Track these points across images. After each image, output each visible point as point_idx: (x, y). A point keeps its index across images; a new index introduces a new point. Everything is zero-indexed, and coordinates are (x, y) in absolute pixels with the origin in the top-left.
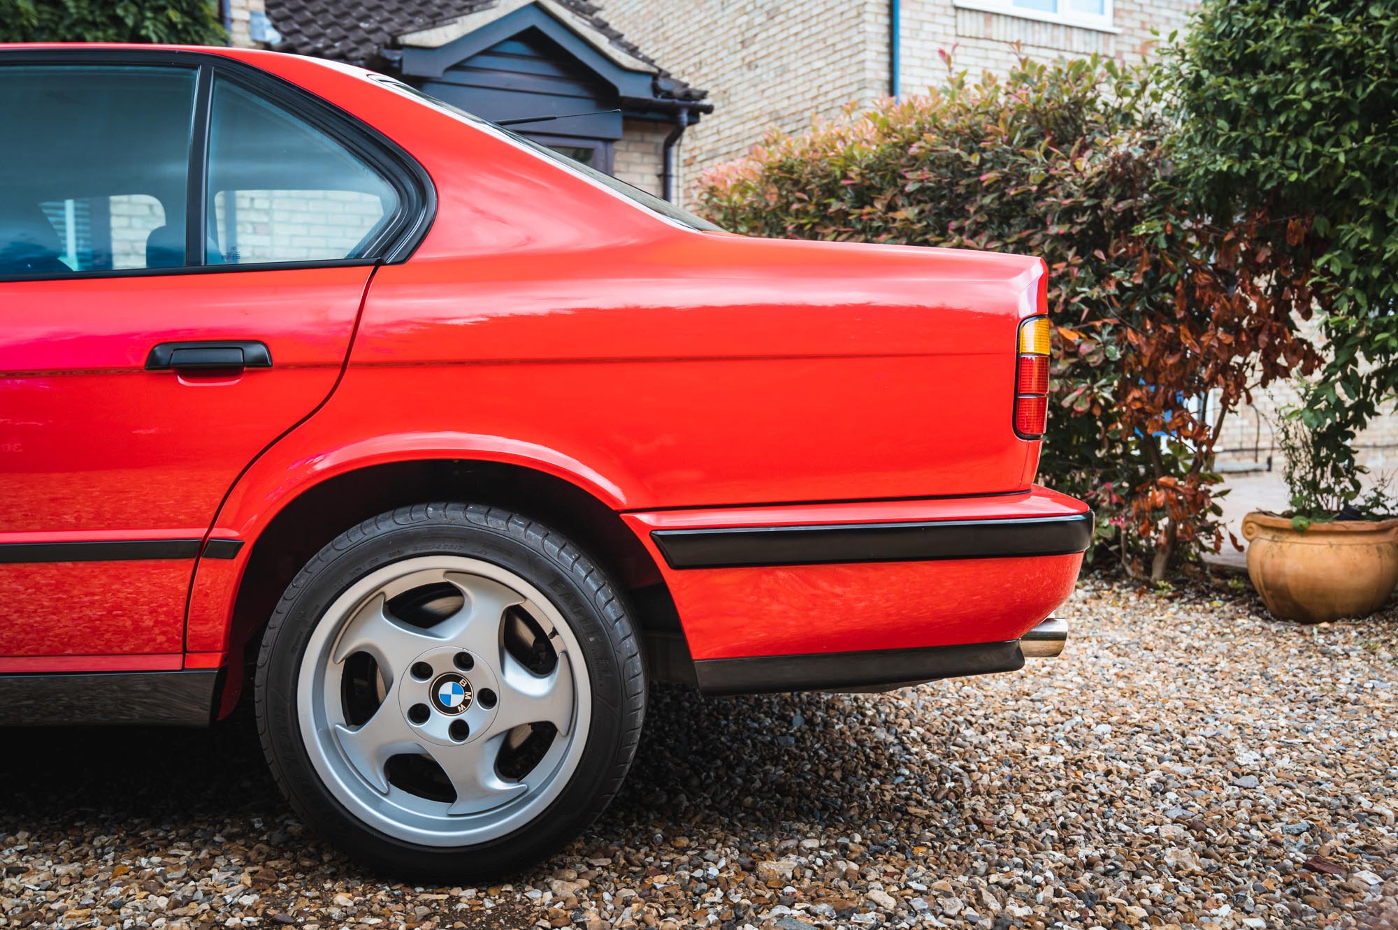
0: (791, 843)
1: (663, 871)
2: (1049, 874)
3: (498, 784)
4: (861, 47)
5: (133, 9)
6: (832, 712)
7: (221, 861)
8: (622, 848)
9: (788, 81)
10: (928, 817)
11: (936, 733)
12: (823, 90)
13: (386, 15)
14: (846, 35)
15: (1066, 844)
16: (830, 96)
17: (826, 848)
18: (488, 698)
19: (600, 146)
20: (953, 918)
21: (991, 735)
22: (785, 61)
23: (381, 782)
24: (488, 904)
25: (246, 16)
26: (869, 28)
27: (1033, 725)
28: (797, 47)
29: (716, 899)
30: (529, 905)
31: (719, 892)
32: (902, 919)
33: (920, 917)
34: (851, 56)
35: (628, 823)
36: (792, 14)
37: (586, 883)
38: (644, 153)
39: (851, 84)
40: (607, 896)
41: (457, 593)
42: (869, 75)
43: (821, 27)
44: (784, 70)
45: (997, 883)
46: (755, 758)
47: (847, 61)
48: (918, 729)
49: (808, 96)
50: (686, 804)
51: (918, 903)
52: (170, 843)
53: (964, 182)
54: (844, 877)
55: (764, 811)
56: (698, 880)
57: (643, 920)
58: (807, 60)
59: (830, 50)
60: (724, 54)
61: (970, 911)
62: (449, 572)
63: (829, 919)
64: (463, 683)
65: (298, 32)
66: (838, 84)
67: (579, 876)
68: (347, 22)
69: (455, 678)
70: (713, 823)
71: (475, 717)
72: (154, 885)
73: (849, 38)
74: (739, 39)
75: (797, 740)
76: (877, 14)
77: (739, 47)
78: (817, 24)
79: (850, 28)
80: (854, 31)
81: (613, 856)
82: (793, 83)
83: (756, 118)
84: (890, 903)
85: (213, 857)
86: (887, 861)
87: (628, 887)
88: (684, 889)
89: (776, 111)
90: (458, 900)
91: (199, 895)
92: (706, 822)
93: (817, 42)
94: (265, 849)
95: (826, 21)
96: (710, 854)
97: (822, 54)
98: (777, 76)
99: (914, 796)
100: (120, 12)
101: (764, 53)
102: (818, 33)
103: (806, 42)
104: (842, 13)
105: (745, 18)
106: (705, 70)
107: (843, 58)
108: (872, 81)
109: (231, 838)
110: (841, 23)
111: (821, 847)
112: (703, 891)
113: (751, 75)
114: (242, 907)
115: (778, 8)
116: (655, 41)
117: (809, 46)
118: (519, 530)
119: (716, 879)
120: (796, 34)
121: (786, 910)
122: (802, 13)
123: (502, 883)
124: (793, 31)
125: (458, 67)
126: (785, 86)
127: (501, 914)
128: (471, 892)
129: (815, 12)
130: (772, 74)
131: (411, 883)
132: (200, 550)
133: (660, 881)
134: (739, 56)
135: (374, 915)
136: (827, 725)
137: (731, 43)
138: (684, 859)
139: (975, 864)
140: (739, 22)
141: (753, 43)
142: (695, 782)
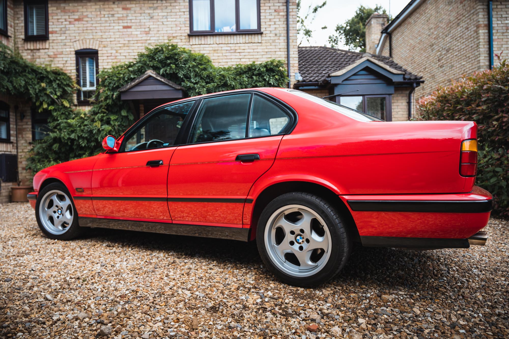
0: (395, 292)
1: (355, 293)
2: (481, 315)
3: (310, 263)
4: (478, 56)
5: (268, 76)
6: (429, 259)
7: (250, 273)
8: (346, 285)
9: (454, 70)
10: (445, 292)
11: (463, 269)
12: (465, 71)
13: (330, 68)
14: (473, 53)
15: (492, 307)
16: (468, 72)
17: (406, 295)
18: (308, 241)
19: (387, 96)
20: (437, 320)
21: (483, 272)
22: (452, 64)
23: (284, 259)
24: (305, 292)
25: (294, 74)
26: (481, 50)
27: (502, 271)
28: (457, 59)
29: (366, 302)
30: (315, 294)
31: (368, 300)
32: (420, 317)
33: (426, 318)
34: (475, 59)
35: (351, 279)
36: (454, 49)
37: (332, 292)
38: (402, 97)
39: (475, 68)
40: (336, 296)
41: (301, 214)
42: (481, 64)
43: (465, 52)
44: (452, 66)
45: (460, 314)
46: (397, 268)
47: (474, 61)
48: (457, 267)
49: (460, 73)
50: (369, 277)
51: (428, 314)
52: (242, 268)
53: (503, 96)
54: (407, 303)
55: (391, 282)
56: (363, 297)
57: (344, 304)
58: (460, 62)
59: (468, 58)
60: (433, 64)
61: (445, 320)
62: (299, 209)
63: (397, 313)
64: (302, 237)
65: (307, 76)
66: (471, 68)
67: (331, 290)
68: (320, 72)
69: (300, 235)
70: (375, 283)
71: (305, 245)
72: (236, 276)
73: (474, 54)
74: (438, 59)
75: (413, 265)
76: (484, 45)
77: (437, 62)
78: (463, 51)
79: (474, 50)
80: (476, 51)
81: (342, 287)
82: (455, 70)
83: (443, 82)
84: (419, 312)
85: (249, 272)
86: (425, 302)
87: (343, 295)
88: (358, 298)
89: (450, 79)
90: (298, 290)
91: (243, 279)
92: (373, 283)
93: (463, 56)
94: (261, 272)
95: (466, 50)
96: (369, 291)
97: (465, 60)
98: (450, 68)
99: (444, 285)
100: (265, 78)
101: (446, 62)
102: (463, 54)
103: (459, 57)
104: (472, 47)
105: (439, 53)
106: (427, 70)
107: (472, 60)
108: (483, 66)
109: (255, 269)
110: (471, 49)
111: (405, 294)
112: (364, 299)
113: (441, 69)
114: (250, 283)
115: (450, 48)
116: (411, 63)
117: (461, 58)
118: (314, 199)
119: (369, 297)
120: (456, 55)
121: (385, 308)
122: (458, 48)
123: (311, 288)
124: (455, 54)
125: (346, 80)
126: (453, 71)
127: (307, 295)
128: (303, 289)
129: (462, 47)
130: (448, 68)
131: (289, 285)
132: (245, 201)
133: (352, 295)
134: (438, 64)
135: (277, 290)
136: (425, 262)
137: (435, 61)
138: (362, 291)
139: (455, 307)
140: (437, 54)
141: (442, 60)
142: (375, 272)
